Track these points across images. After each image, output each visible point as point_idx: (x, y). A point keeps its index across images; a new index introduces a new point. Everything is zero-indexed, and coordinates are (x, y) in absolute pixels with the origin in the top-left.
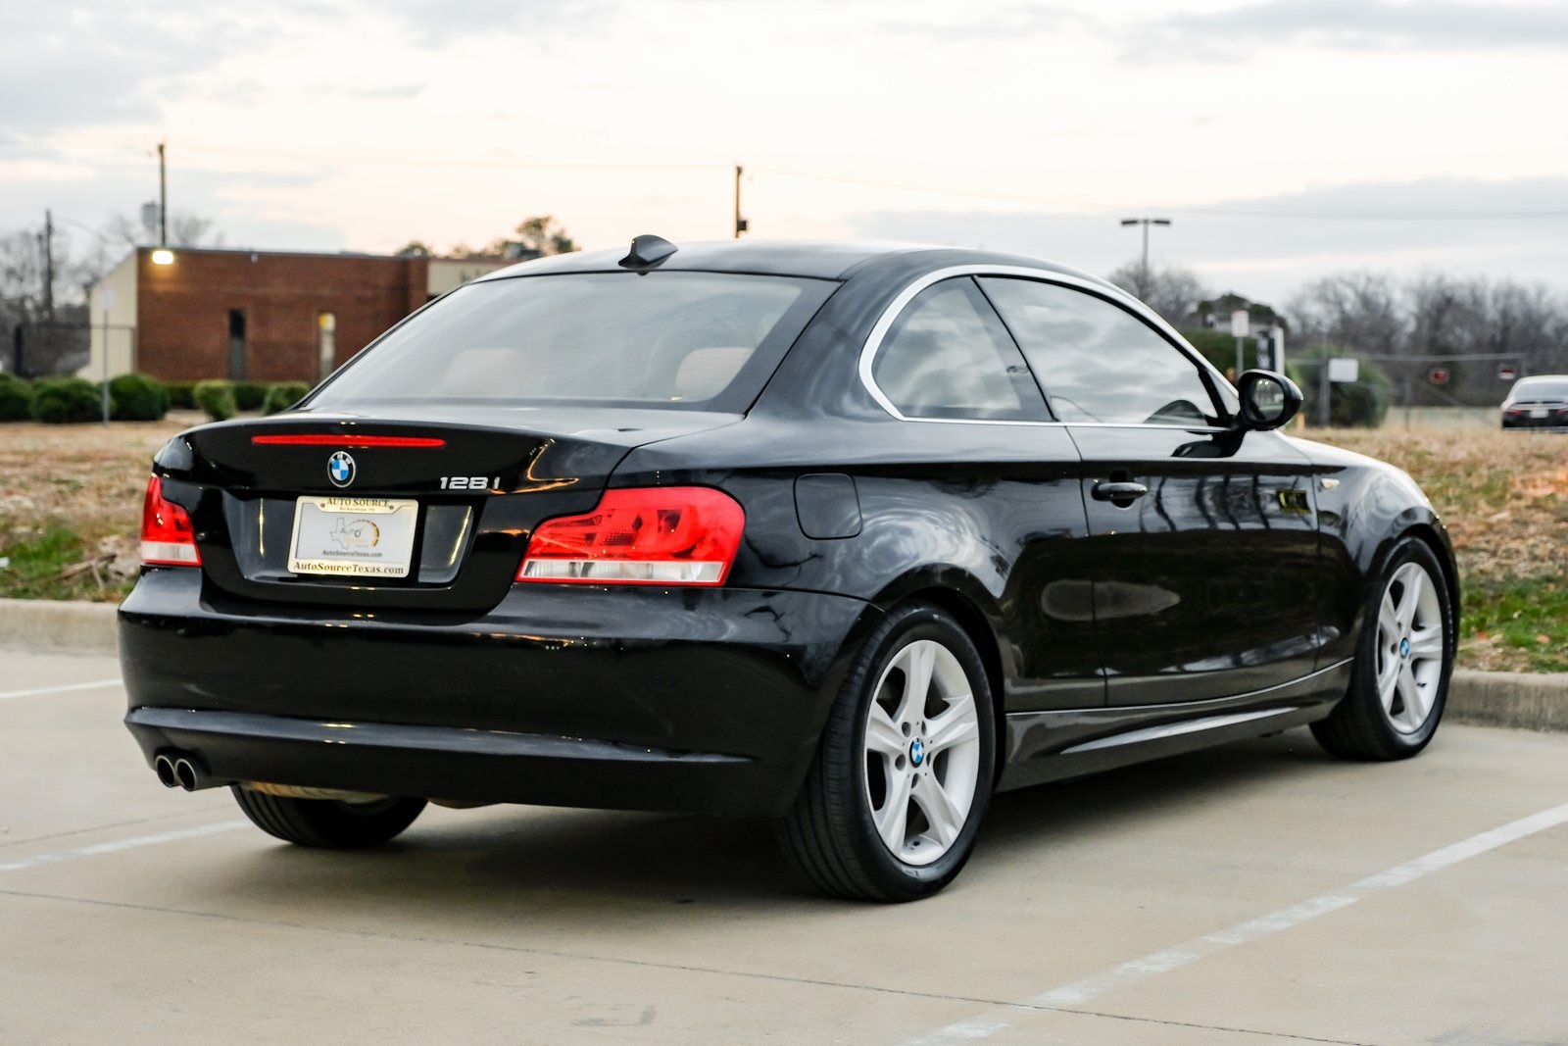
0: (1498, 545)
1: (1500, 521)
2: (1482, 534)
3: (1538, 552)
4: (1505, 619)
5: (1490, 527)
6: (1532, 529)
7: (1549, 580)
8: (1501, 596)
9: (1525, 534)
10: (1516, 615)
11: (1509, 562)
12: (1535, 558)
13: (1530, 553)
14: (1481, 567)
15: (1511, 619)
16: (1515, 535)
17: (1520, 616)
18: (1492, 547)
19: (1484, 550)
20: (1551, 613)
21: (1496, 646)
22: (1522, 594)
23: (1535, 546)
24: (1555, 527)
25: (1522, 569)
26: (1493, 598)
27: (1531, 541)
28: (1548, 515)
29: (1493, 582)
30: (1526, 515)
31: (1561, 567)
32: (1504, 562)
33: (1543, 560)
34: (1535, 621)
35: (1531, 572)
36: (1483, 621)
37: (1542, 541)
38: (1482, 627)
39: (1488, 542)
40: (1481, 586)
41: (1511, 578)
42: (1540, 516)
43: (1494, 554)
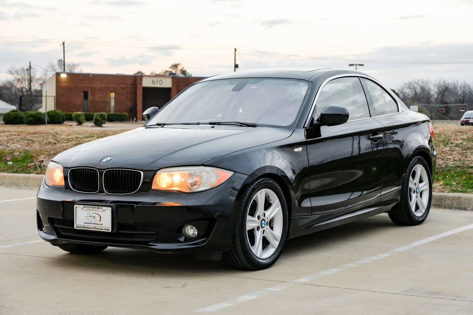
0: (444, 157)
1: (446, 150)
2: (440, 154)
3: (456, 159)
4: (444, 178)
5: (443, 152)
6: (455, 152)
7: (458, 167)
8: (444, 171)
9: (453, 154)
10: (447, 177)
11: (447, 162)
12: (455, 161)
13: (453, 159)
14: (439, 163)
15: (446, 178)
16: (450, 154)
17: (448, 177)
18: (442, 157)
19: (440, 158)
20: (457, 176)
21: (441, 185)
22: (449, 171)
23: (455, 157)
24: (461, 152)
25: (451, 164)
26: (442, 172)
27: (454, 156)
28: (460, 148)
29: (442, 167)
30: (453, 148)
31: (462, 163)
32: (446, 162)
33: (457, 161)
34: (453, 178)
35: (453, 164)
36: (438, 178)
37: (457, 156)
38: (438, 180)
39: (441, 156)
40: (438, 168)
41: (447, 166)
42: (457, 149)
43: (443, 159)
